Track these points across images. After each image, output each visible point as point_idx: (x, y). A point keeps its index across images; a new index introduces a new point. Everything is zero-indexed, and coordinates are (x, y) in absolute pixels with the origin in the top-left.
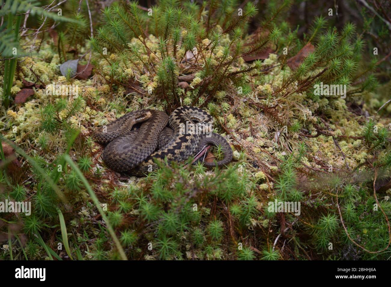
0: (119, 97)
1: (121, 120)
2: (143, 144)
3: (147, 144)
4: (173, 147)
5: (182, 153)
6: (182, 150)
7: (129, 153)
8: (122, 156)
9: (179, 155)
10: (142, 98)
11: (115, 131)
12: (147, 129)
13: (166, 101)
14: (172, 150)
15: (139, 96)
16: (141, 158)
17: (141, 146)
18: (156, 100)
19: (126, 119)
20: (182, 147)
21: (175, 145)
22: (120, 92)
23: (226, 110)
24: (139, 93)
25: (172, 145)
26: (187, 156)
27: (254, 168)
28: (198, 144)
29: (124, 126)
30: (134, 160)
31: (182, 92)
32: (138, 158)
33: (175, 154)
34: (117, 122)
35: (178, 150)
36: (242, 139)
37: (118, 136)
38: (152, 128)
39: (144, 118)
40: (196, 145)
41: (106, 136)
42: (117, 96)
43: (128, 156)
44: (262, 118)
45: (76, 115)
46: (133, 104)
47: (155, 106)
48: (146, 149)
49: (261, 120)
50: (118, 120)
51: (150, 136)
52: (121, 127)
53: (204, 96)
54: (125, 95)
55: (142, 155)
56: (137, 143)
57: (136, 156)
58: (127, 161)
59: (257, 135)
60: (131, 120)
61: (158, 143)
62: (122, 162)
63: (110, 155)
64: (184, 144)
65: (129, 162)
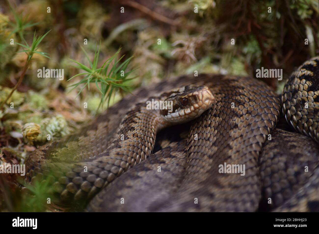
1: (113, 118)
2: (215, 191)
3: (228, 190)
10: (168, 39)
11: (104, 158)
12: (213, 139)
13: (255, 43)
15: (157, 31)
17: (211, 196)
18: (221, 43)
19: (132, 114)
22: (89, 22)
24: (156, 23)
29: (132, 140)
34: (101, 126)
37: (117, 175)
38: (232, 133)
39: (188, 111)
41: (78, 174)
46: (141, 60)
47: (216, 61)
50: (100, 118)
52: (123, 143)
54: (105, 33)
56: (194, 187)
61: (262, 180)
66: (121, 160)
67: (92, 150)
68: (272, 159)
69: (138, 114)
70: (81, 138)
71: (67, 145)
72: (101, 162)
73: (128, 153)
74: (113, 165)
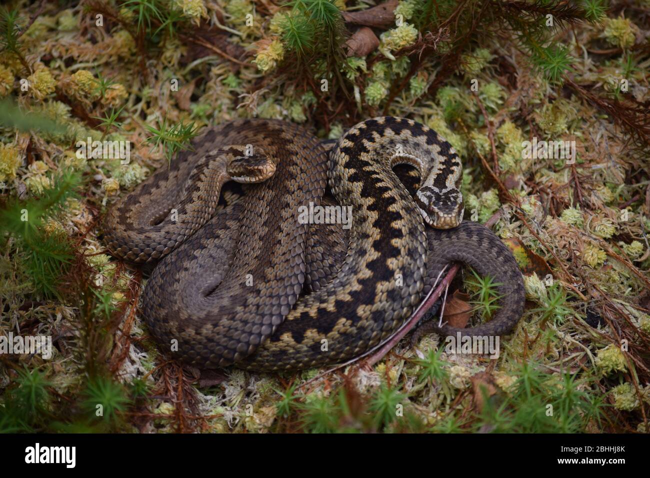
0: (165, 68)
3: (273, 283)
4: (350, 293)
5: (378, 316)
6: (378, 306)
7: (225, 321)
8: (204, 331)
9: (371, 322)
13: (311, 94)
14: (348, 304)
16: (260, 335)
18: (282, 88)
19: (200, 169)
20: (377, 298)
21: (357, 287)
22: (168, 54)
23: (493, 106)
25: (349, 289)
26: (393, 320)
27: (590, 329)
28: (422, 279)
29: (197, 204)
30: (239, 341)
31: (359, 69)
32: (251, 333)
33: (360, 318)
35: (368, 307)
36: (549, 218)
38: (283, 213)
39: (254, 179)
40: (418, 284)
42: (160, 67)
43: (220, 329)
44: (606, 134)
45: (45, 157)
47: (278, 102)
48: (274, 301)
49: (604, 145)
51: (279, 250)
52: (189, 208)
53: (426, 69)
55: (262, 325)
57: (247, 328)
58: (218, 344)
59: (593, 199)
60: (215, 171)
62: (206, 348)
63: (166, 320)
64: (382, 287)
65: (226, 347)
66: (187, 229)
67: (163, 204)
68: (313, 247)
69: (206, 170)
70: (153, 190)
71: (141, 199)
72: (168, 233)
73: (193, 220)
74: (179, 234)
